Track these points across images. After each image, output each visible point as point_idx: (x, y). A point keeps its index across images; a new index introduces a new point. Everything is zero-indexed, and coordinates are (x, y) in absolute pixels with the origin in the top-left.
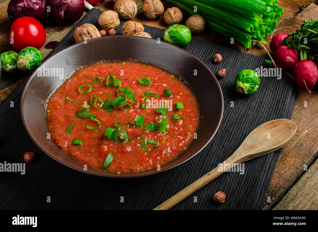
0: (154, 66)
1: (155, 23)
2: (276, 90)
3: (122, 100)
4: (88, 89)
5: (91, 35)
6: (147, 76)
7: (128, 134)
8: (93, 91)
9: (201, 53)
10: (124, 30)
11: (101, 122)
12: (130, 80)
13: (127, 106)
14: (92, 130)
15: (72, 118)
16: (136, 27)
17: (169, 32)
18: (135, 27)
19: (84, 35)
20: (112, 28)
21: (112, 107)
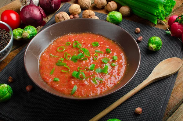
0: (101, 35)
1: (102, 11)
2: (171, 49)
3: (82, 55)
4: (63, 49)
5: (64, 18)
6: (96, 41)
7: (85, 75)
8: (66, 50)
9: (128, 28)
10: (83, 15)
12: (87, 43)
13: (85, 59)
14: (64, 73)
15: (54, 65)
17: (110, 16)
18: (90, 13)
19: (61, 18)
21: (76, 59)
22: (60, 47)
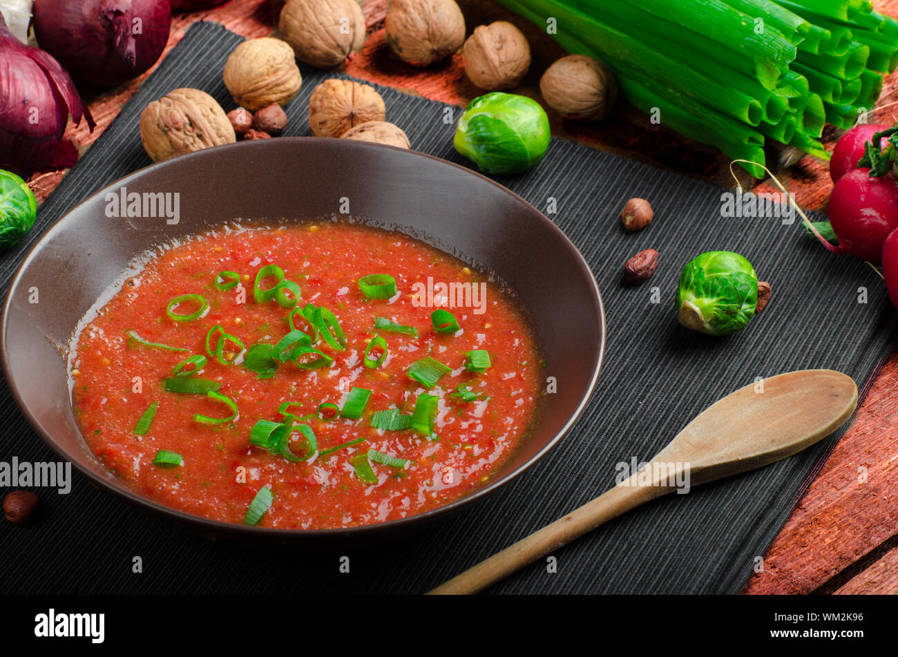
0: (411, 240)
1: (432, 80)
3: (304, 343)
4: (196, 307)
5: (201, 130)
6: (384, 270)
7: (318, 439)
8: (212, 317)
9: (583, 196)
10: (314, 111)
11: (240, 404)
12: (330, 281)
13: (319, 363)
15: (151, 392)
16: (356, 104)
17: (473, 124)
18: (353, 101)
19: (178, 129)
20: (270, 103)
21: (273, 364)
22: (183, 297)
